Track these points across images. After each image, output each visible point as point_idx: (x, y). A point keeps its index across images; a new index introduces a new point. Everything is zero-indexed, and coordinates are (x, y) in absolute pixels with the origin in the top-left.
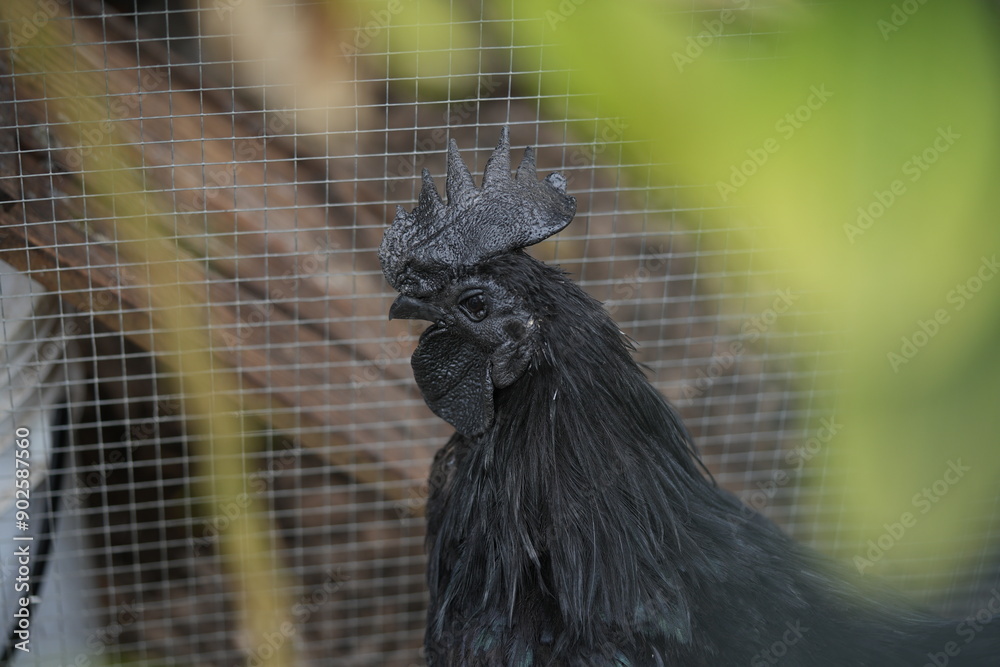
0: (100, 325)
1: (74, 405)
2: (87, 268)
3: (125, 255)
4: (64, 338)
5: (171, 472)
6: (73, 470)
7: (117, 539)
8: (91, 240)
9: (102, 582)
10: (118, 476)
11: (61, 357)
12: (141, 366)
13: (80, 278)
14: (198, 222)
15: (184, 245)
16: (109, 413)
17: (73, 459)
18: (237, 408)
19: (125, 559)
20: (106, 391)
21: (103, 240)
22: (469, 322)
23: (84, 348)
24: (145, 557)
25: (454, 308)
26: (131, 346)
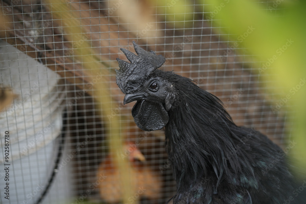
0: (77, 88)
1: (69, 112)
2: (74, 70)
3: (85, 67)
4: (66, 92)
5: (99, 133)
6: (68, 132)
7: (82, 153)
8: (75, 62)
9: (77, 165)
10: (82, 134)
11: (65, 97)
12: (89, 100)
13: (71, 74)
14: (108, 57)
15: (103, 63)
16: (80, 114)
17: (68, 128)
18: (118, 113)
19: (84, 159)
20: (79, 108)
21: (79, 62)
22: (153, 93)
23: (72, 95)
24: (90, 158)
25: (147, 90)
26: (87, 94)
